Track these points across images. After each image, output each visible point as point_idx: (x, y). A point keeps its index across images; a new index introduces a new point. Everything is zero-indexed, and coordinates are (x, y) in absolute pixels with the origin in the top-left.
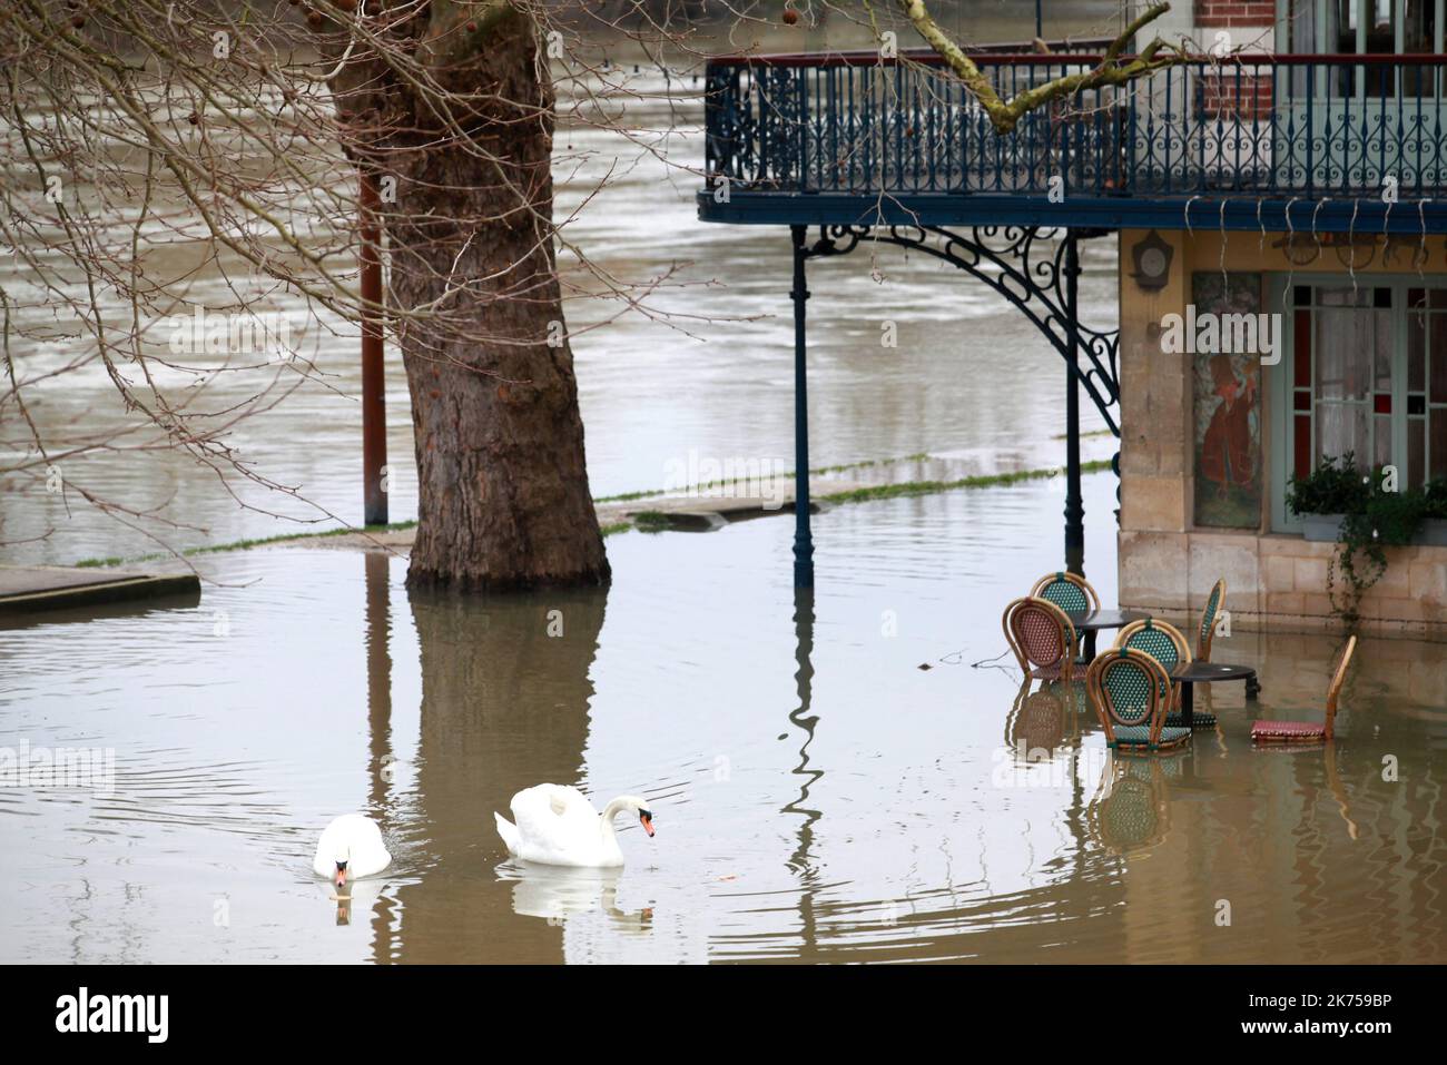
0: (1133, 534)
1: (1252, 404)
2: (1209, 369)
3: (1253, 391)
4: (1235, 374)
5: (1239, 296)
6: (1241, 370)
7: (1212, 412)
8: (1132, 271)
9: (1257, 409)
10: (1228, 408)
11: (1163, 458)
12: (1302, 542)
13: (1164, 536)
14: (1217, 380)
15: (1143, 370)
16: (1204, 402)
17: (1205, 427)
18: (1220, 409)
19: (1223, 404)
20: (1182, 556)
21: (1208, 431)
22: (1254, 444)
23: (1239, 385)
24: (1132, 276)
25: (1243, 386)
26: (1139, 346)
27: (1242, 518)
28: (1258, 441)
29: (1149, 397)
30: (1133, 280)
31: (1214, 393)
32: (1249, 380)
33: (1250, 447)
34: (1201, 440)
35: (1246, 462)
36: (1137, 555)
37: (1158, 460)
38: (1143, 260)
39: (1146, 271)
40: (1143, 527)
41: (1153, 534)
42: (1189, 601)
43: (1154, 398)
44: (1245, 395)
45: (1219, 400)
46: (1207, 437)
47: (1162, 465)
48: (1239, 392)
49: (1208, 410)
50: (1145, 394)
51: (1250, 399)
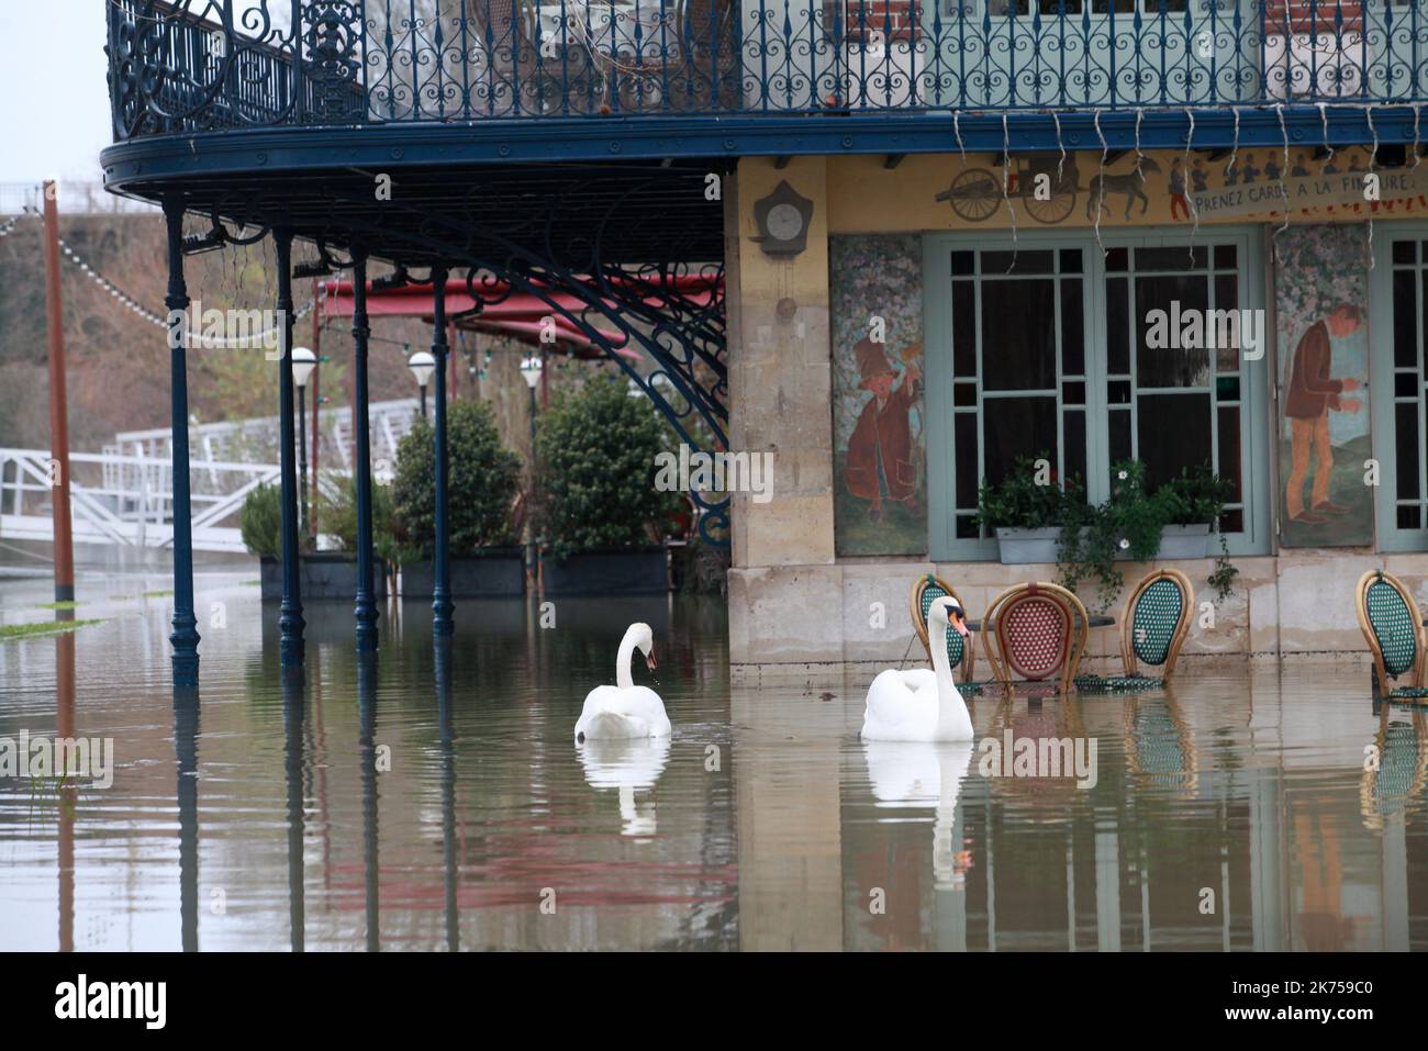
0: (766, 570)
1: (915, 398)
2: (853, 357)
3: (916, 383)
4: (890, 361)
5: (893, 263)
6: (898, 356)
7: (858, 411)
8: (755, 233)
9: (920, 404)
10: (881, 405)
11: (802, 471)
12: (997, 565)
13: (809, 570)
14: (864, 370)
15: (772, 360)
16: (847, 399)
17: (847, 432)
18: (870, 406)
19: (875, 399)
20: (835, 594)
21: (853, 436)
22: (918, 448)
23: (896, 374)
24: (754, 240)
25: (902, 376)
26: (765, 330)
27: (903, 542)
28: (922, 444)
29: (781, 394)
30: (756, 246)
31: (861, 387)
32: (909, 369)
33: (912, 452)
34: (843, 447)
35: (907, 472)
36: (770, 597)
37: (796, 475)
38: (770, 219)
39: (774, 233)
40: (774, 561)
41: (793, 569)
42: (844, 652)
43: (788, 394)
44: (903, 387)
45: (867, 395)
46: (851, 444)
47: (801, 481)
48: (895, 385)
49: (852, 409)
50: (776, 391)
51: (911, 391)
